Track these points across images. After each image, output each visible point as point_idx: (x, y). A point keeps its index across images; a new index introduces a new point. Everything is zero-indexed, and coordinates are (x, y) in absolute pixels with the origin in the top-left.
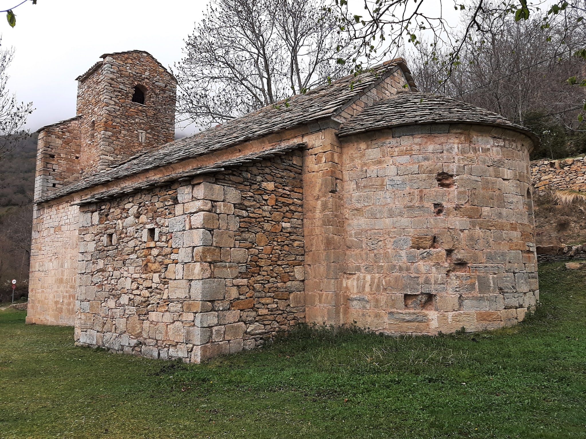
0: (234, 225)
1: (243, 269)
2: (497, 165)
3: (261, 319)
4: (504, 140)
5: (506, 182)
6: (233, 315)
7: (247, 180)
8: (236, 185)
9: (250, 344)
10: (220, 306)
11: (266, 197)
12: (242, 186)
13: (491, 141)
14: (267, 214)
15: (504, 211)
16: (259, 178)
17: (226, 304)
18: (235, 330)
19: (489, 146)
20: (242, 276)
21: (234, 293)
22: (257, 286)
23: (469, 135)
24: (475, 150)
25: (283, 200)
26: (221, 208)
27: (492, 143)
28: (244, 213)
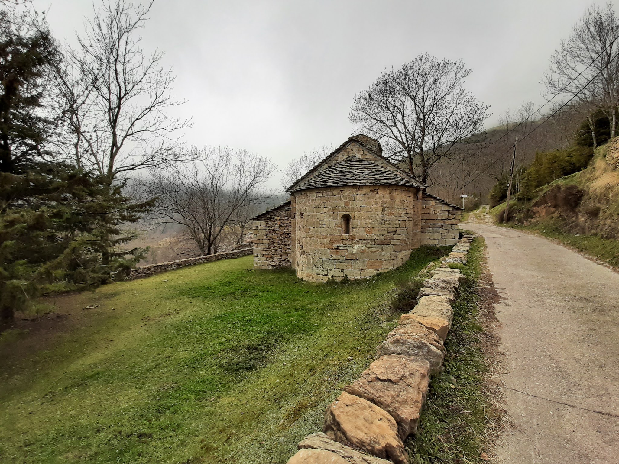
0: (264, 232)
1: (267, 246)
2: (319, 206)
3: (275, 261)
4: (322, 193)
5: (322, 214)
6: (264, 259)
7: (269, 218)
8: (264, 220)
9: (271, 268)
10: (259, 256)
11: (277, 222)
12: (266, 220)
13: (315, 195)
14: (277, 228)
15: (319, 229)
16: (273, 216)
17: (261, 256)
18: (265, 263)
19: (314, 198)
20: (267, 248)
21: (264, 253)
22: (273, 251)
23: (307, 195)
24: (308, 201)
25: (284, 222)
26: (259, 228)
27: (315, 196)
28: (268, 228)
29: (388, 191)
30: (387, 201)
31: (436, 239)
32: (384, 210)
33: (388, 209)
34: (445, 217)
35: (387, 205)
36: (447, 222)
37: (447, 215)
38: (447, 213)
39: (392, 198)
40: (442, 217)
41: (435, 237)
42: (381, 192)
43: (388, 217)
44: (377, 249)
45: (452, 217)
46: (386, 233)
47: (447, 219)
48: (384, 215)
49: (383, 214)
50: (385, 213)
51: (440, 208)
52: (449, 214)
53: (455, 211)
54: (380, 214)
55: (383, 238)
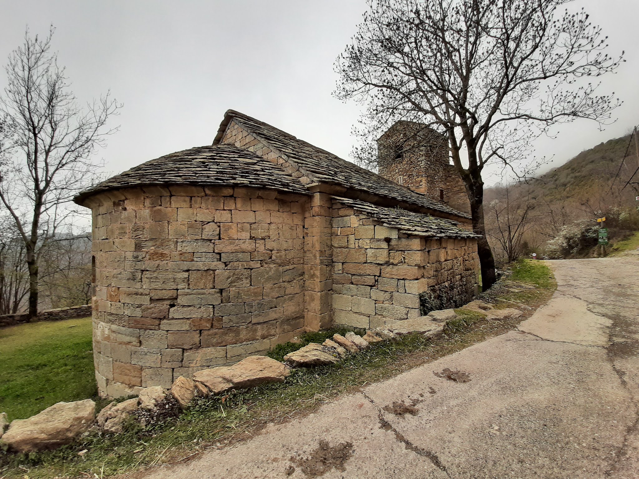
29: (148, 202)
30: (147, 226)
31: (364, 315)
32: (138, 247)
33: (150, 243)
34: (382, 257)
35: (146, 235)
36: (388, 270)
37: (386, 252)
38: (385, 245)
39: (158, 217)
40: (376, 256)
41: (362, 310)
42: (130, 206)
43: (148, 264)
44: (128, 339)
45: (397, 257)
46: (146, 301)
47: (388, 263)
48: (140, 258)
49: (137, 257)
50: (141, 255)
51: (370, 234)
52: (391, 249)
53: (404, 242)
54: (129, 255)
55: (138, 313)
